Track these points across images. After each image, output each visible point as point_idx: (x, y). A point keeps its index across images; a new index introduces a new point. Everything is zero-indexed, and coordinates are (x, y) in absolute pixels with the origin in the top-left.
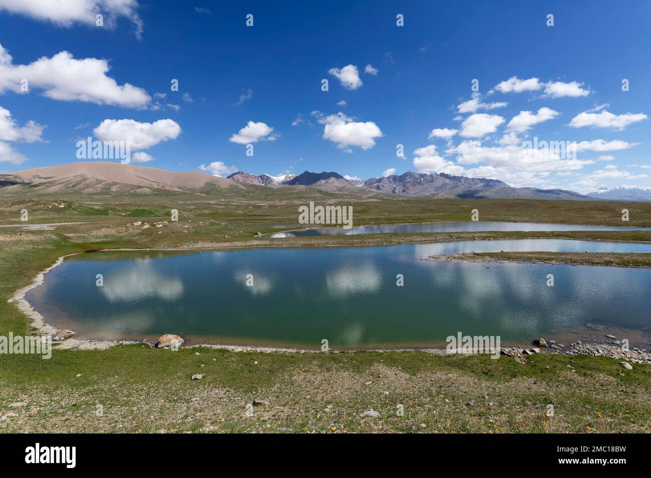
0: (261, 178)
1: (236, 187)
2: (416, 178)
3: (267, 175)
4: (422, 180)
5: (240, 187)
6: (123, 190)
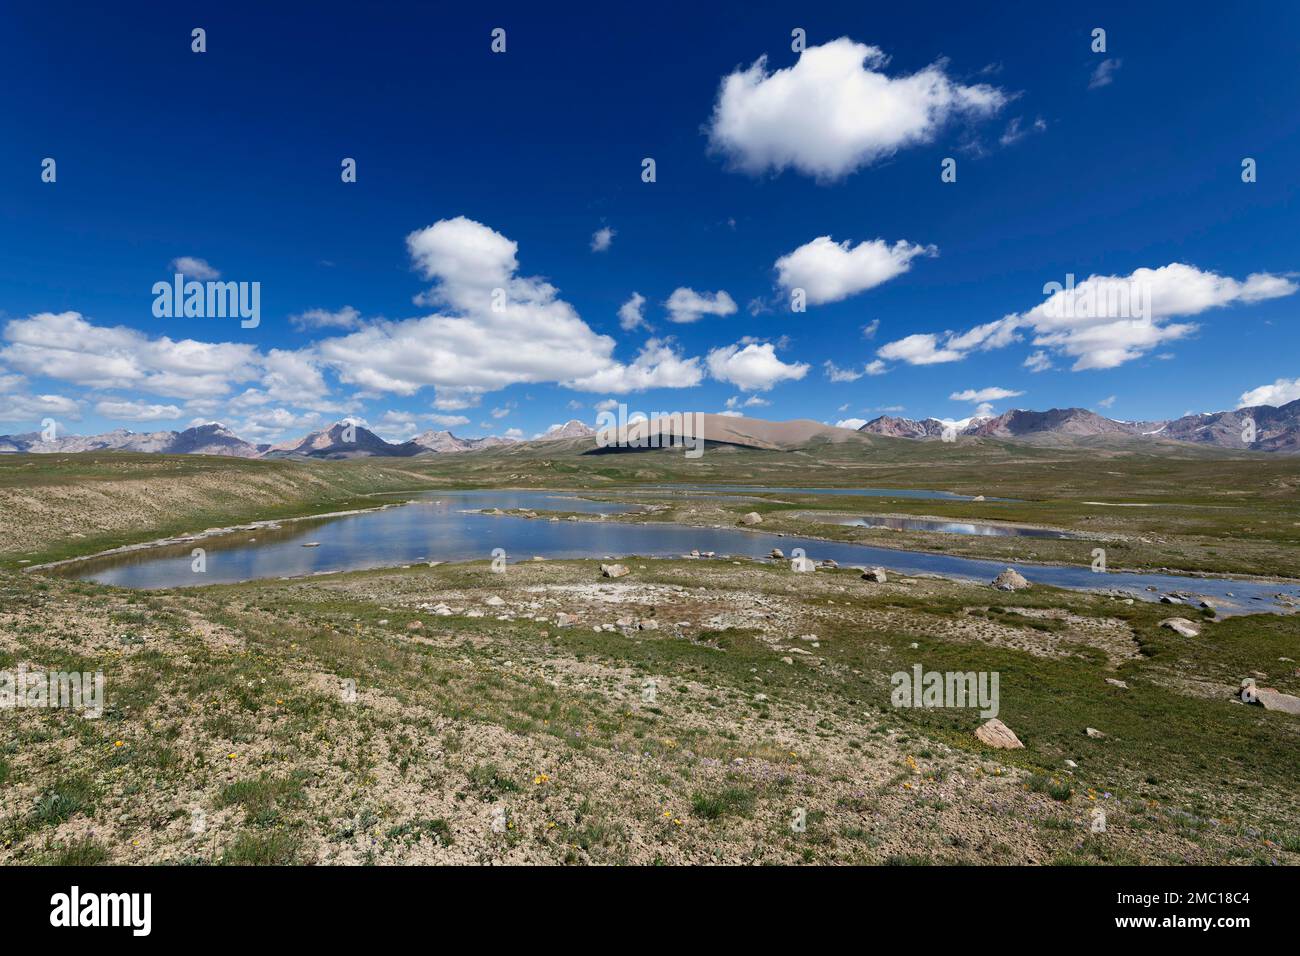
0: (925, 426)
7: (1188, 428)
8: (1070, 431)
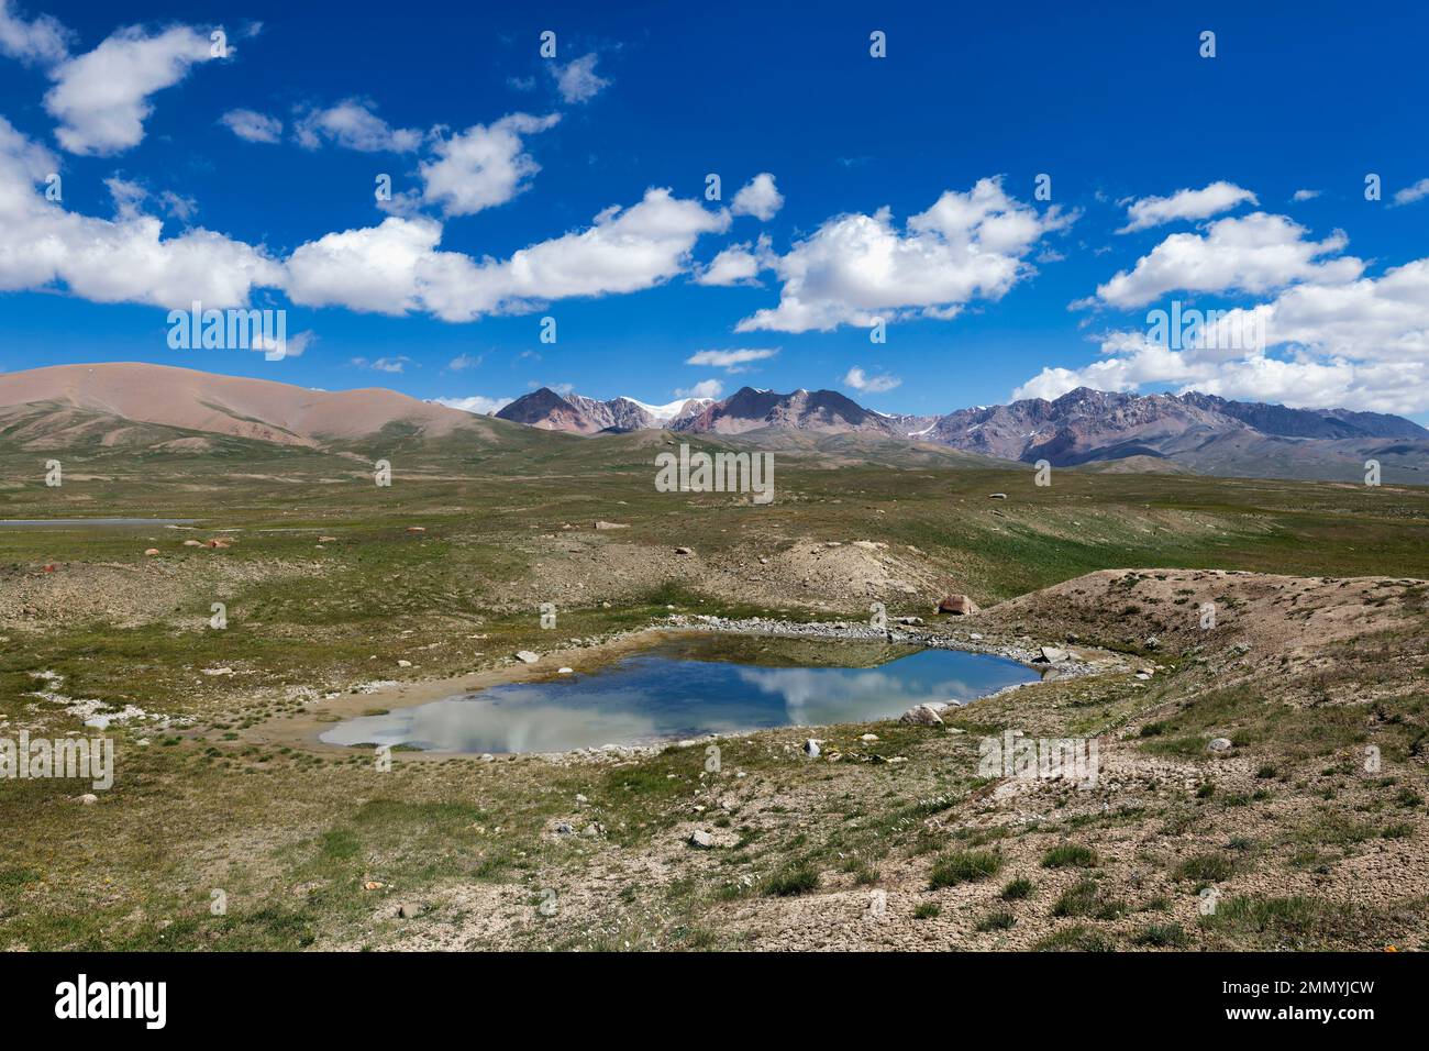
0: (612, 410)
1: (471, 435)
2: (1105, 409)
3: (630, 400)
4: (1121, 414)
6: (132, 442)
7: (959, 427)
8: (818, 427)
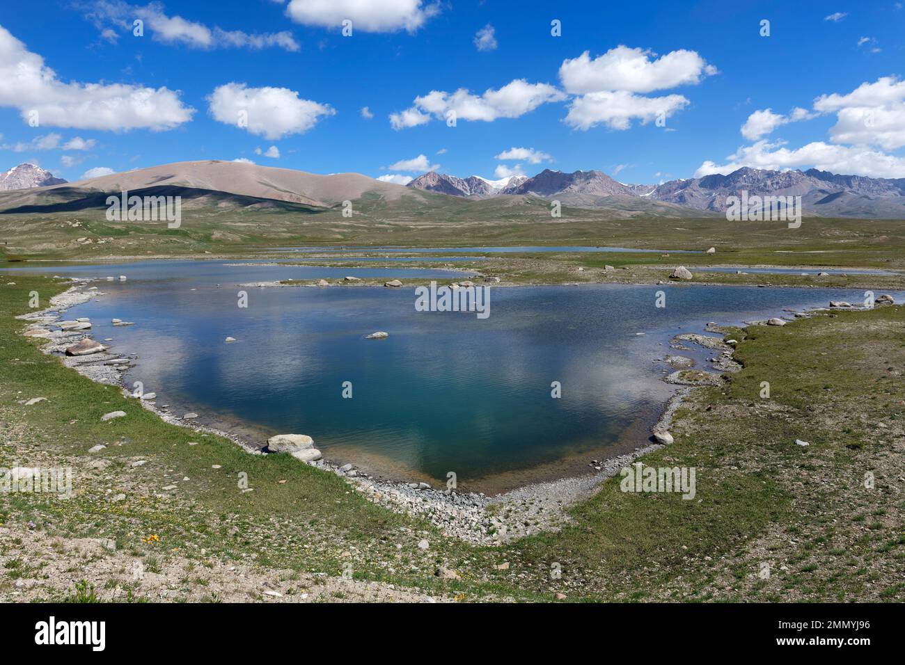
0: (468, 183)
1: (411, 199)
2: (758, 180)
3: (478, 177)
4: (769, 183)
5: (417, 199)
7: (670, 191)
8: (590, 192)
